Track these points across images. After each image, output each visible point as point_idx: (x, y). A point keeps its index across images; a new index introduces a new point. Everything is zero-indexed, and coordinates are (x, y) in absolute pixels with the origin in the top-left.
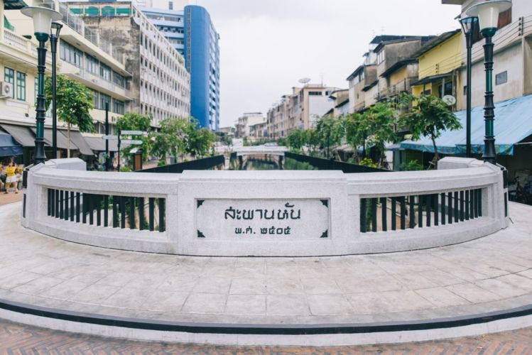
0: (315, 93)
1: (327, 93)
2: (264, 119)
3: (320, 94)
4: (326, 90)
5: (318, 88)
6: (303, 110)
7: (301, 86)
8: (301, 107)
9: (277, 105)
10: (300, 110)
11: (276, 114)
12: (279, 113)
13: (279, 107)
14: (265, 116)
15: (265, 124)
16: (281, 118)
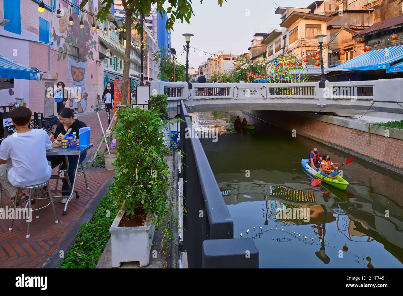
0: (227, 58)
1: (233, 59)
2: (196, 72)
3: (229, 59)
4: (233, 57)
5: (229, 56)
6: (220, 68)
7: (219, 54)
8: (219, 66)
9: (204, 64)
10: (218, 68)
11: (204, 69)
12: (206, 69)
13: (205, 65)
14: (197, 70)
15: (197, 74)
16: (207, 72)
